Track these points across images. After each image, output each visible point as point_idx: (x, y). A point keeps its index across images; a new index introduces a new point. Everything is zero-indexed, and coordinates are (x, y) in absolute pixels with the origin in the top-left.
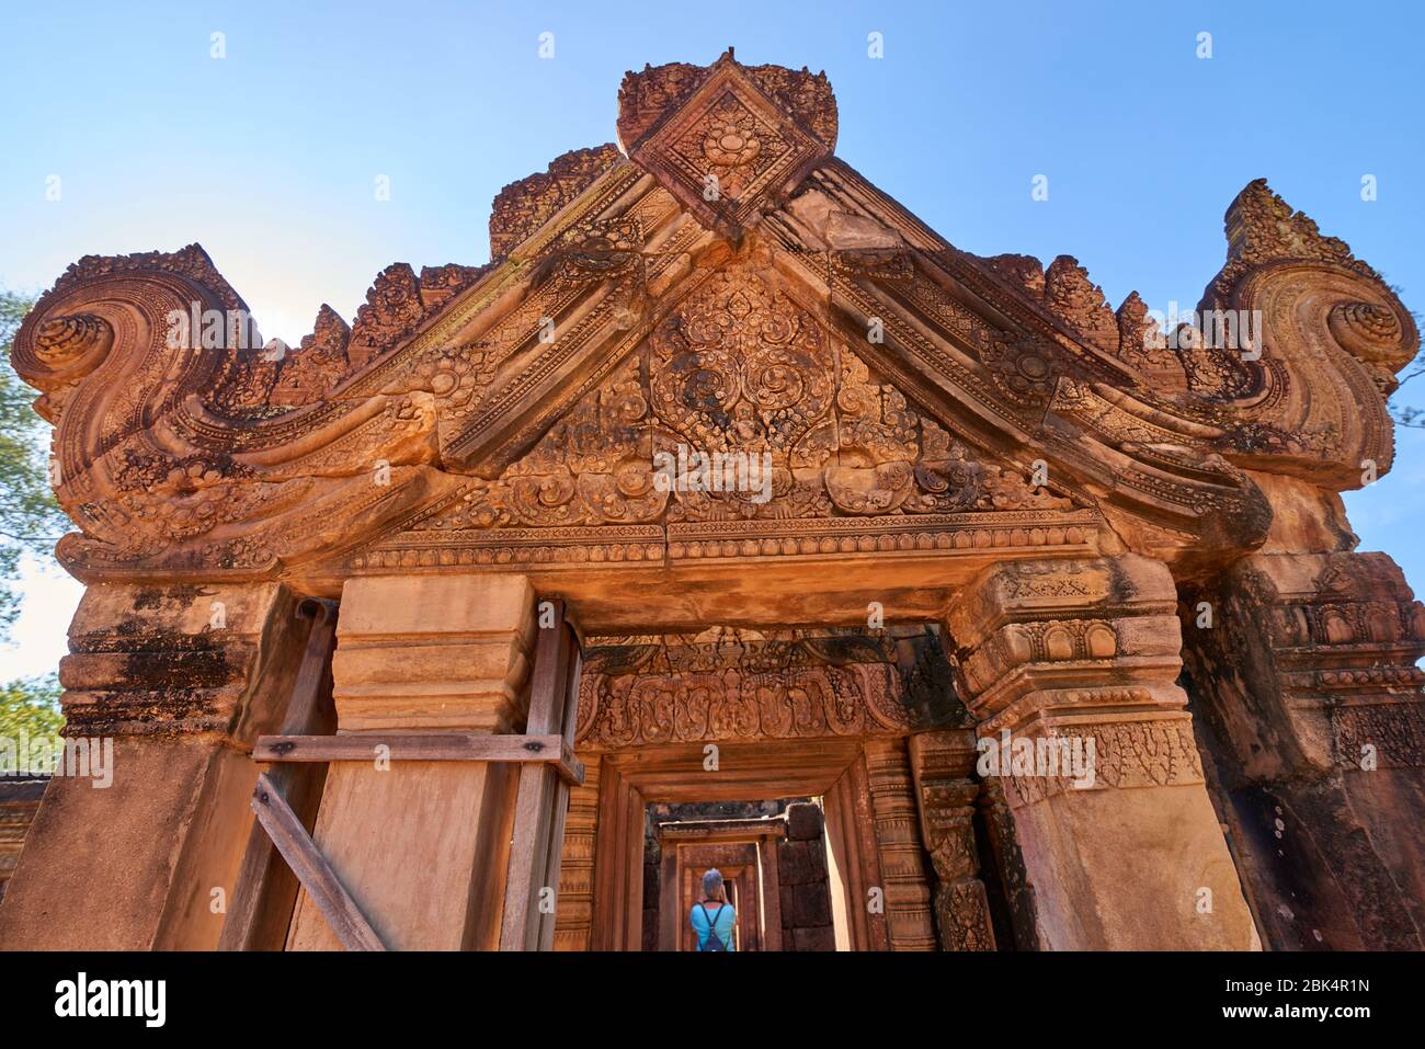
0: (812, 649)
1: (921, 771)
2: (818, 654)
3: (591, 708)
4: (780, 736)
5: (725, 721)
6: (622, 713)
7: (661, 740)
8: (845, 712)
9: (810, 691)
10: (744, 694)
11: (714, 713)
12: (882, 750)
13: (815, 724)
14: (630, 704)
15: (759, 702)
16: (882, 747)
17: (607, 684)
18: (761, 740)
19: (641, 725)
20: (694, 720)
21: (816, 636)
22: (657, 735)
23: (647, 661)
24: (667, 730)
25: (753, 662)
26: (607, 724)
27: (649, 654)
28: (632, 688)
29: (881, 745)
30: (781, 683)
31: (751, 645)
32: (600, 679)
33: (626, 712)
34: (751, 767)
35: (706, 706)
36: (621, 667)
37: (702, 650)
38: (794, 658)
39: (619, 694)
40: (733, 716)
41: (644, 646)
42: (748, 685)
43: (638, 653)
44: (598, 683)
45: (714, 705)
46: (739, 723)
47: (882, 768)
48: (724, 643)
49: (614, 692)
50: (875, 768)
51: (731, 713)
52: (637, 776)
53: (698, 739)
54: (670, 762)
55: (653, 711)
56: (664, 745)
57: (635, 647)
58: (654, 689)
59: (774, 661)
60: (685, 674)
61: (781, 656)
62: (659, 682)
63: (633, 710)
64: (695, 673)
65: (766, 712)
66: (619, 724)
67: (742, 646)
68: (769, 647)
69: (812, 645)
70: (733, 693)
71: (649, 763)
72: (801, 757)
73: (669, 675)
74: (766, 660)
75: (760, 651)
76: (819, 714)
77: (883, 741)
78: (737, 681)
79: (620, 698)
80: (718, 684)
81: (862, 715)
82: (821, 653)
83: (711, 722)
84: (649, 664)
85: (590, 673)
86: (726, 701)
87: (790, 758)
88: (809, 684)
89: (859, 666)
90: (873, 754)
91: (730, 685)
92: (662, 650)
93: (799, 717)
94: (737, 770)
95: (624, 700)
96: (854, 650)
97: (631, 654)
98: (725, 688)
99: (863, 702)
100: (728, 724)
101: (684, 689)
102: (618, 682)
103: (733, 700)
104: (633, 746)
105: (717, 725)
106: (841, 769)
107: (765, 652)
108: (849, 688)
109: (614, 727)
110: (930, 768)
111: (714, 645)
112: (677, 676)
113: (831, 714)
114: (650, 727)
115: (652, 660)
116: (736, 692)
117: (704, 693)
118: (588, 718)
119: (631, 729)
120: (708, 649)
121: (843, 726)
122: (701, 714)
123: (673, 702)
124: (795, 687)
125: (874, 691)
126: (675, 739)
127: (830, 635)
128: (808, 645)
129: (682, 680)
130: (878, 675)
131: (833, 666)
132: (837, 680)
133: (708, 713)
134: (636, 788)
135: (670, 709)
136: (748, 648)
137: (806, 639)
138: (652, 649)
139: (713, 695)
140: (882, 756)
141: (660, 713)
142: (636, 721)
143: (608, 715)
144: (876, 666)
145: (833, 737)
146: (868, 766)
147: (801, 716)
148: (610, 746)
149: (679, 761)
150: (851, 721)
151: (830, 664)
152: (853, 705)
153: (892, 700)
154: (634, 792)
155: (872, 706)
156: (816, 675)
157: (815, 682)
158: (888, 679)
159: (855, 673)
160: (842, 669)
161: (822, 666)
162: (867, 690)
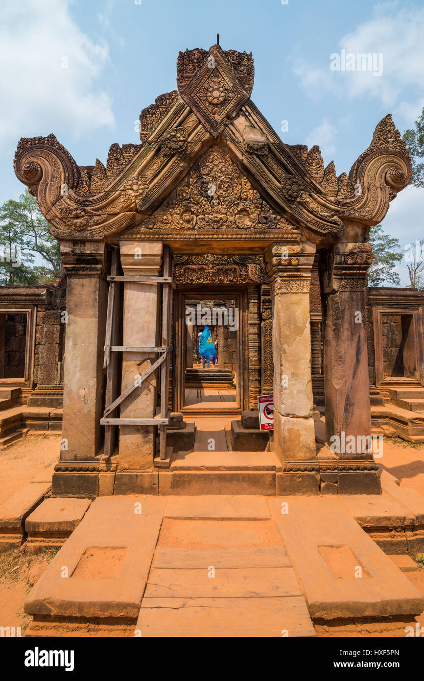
8: (243, 277)
10: (214, 271)
14: (182, 273)
28: (182, 268)
35: (203, 274)
37: (202, 258)
45: (206, 274)
46: (212, 279)
48: (209, 256)
59: (223, 262)
64: (200, 265)
65: (220, 276)
67: (214, 257)
69: (235, 258)
77: (253, 285)
78: (212, 267)
79: (178, 271)
80: (207, 268)
82: (237, 260)
84: (187, 262)
86: (209, 273)
88: (233, 269)
92: (190, 258)
93: (230, 278)
96: (247, 260)
98: (209, 269)
99: (248, 274)
103: (211, 273)
104: (183, 284)
105: (206, 279)
106: (241, 293)
108: (245, 270)
110: (265, 293)
111: (206, 257)
115: (187, 260)
116: (212, 271)
119: (182, 279)
123: (194, 272)
136: (216, 258)
139: (205, 271)
144: (253, 265)
150: (244, 280)
151: (240, 263)
152: (245, 275)
153: (257, 274)
154: (183, 296)
155: (251, 276)
156: (236, 266)
157: (235, 269)
158: (256, 268)
159: (247, 267)
160: (244, 265)
161: (238, 264)
162: (250, 271)
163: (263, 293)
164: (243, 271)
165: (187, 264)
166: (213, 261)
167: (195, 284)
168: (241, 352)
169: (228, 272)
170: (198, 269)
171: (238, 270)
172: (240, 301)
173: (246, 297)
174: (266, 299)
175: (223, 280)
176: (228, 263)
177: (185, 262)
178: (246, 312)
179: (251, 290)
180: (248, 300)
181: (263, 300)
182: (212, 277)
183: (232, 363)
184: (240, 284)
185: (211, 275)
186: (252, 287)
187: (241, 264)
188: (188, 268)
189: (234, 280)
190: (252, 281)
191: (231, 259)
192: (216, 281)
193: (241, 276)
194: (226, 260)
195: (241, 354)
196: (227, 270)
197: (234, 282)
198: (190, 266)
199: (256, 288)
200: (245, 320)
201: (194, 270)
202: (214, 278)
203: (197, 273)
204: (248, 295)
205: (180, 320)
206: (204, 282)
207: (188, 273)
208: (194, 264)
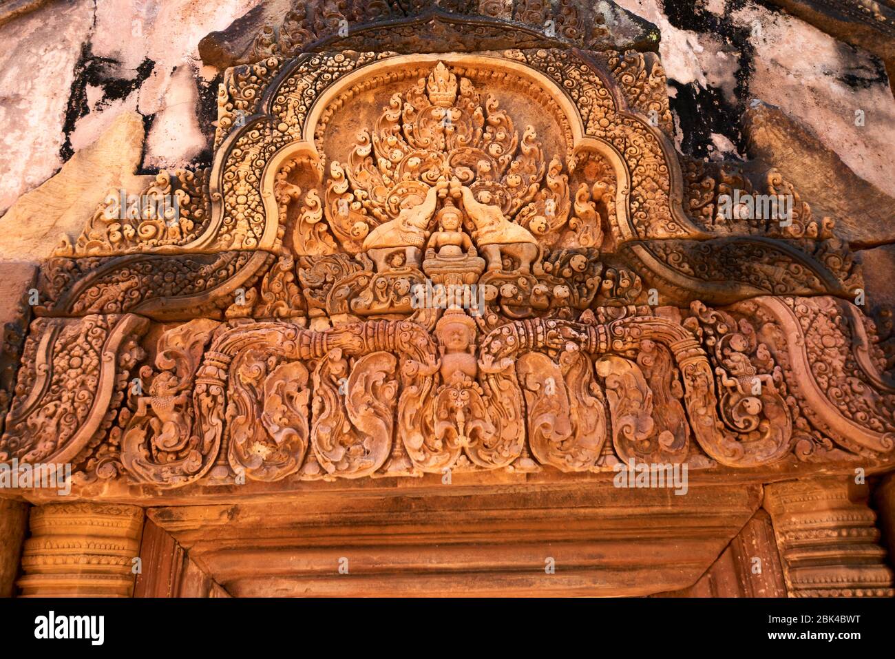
0: (654, 264)
2: (669, 274)
3: (94, 395)
4: (577, 468)
5: (438, 429)
6: (177, 408)
7: (277, 474)
8: (743, 410)
9: (649, 361)
10: (486, 364)
11: (409, 410)
12: (824, 504)
13: (666, 439)
14: (201, 388)
15: (523, 387)
16: (824, 497)
17: (144, 338)
18: (528, 476)
19: (226, 437)
20: (360, 428)
21: (661, 233)
22: (265, 464)
23: (246, 287)
24: (290, 448)
25: (508, 290)
26: (139, 435)
27: (251, 268)
28: (207, 347)
29: (822, 493)
30: (577, 341)
31: (503, 254)
32: (123, 326)
33: (188, 408)
34: (500, 538)
35: (389, 393)
36: (179, 301)
37: (382, 265)
38: (608, 285)
39: (171, 363)
40: (460, 416)
41: (238, 253)
42: (496, 345)
43: (224, 266)
44: (117, 335)
45: (413, 390)
46: (474, 435)
47: (829, 546)
48: (437, 249)
49: (160, 359)
50: (802, 547)
51: (452, 411)
52: (227, 559)
53: (370, 472)
54: (304, 525)
55: (260, 404)
56: (285, 485)
57: (216, 255)
58: (263, 352)
59: (561, 291)
60: (340, 319)
61: (576, 280)
62: (276, 336)
63: (206, 401)
64: (364, 317)
65: (541, 411)
66: (169, 435)
67: (481, 253)
68: (546, 259)
69: (653, 253)
70: (457, 363)
71: (257, 527)
72: (618, 518)
73: (302, 321)
74: (542, 288)
75: (525, 266)
76: (673, 416)
77: (825, 482)
78: (468, 336)
79: (174, 372)
80: (421, 341)
81: (784, 421)
82: (678, 271)
83: (402, 433)
84: (251, 293)
85: (102, 311)
86: (441, 381)
87: (593, 518)
88: (647, 344)
89: (774, 304)
90: (798, 512)
91: (451, 345)
92: (286, 264)
93: (624, 422)
94: (467, 545)
95: (186, 378)
96: (756, 266)
97: (207, 269)
98: (440, 350)
99: (786, 386)
100: (447, 438)
101: (337, 354)
102: (173, 337)
103: (458, 378)
104: (207, 490)
105: (416, 440)
106: (717, 546)
107: (538, 268)
108: (751, 354)
109: (157, 441)
111: (410, 252)
112: (320, 325)
113: (705, 417)
114: (249, 442)
115: (258, 285)
116: (468, 360)
117: (388, 364)
118: (85, 418)
119: (200, 446)
120: (397, 260)
121: (734, 445)
122: (377, 414)
123: (310, 384)
124: (614, 352)
125: (816, 362)
126: (310, 473)
127: (695, 232)
128: (645, 255)
129: (333, 331)
130: (823, 323)
131: (707, 303)
132: (717, 334)
133: (395, 410)
134: (223, 588)
135: (301, 400)
136: (496, 261)
137: (637, 240)
138: (258, 259)
139: (408, 368)
140: (828, 520)
141: (274, 409)
142: (212, 429)
143: (141, 412)
144: (815, 304)
145: (707, 471)
146: (780, 540)
147: (630, 420)
148: (150, 489)
149: (331, 524)
155: (813, 394)
156: (666, 323)
157: (662, 342)
158: (848, 330)
159: (759, 323)
161: (681, 303)
162: (796, 358)
164: (736, 360)
165: (256, 312)
171: (687, 348)
176: (600, 295)
179: (821, 520)
182: (469, 413)
187: (712, 301)
188: (262, 350)
193: (720, 399)
194: (578, 278)
198: (279, 334)
206: (396, 468)
208: (309, 309)
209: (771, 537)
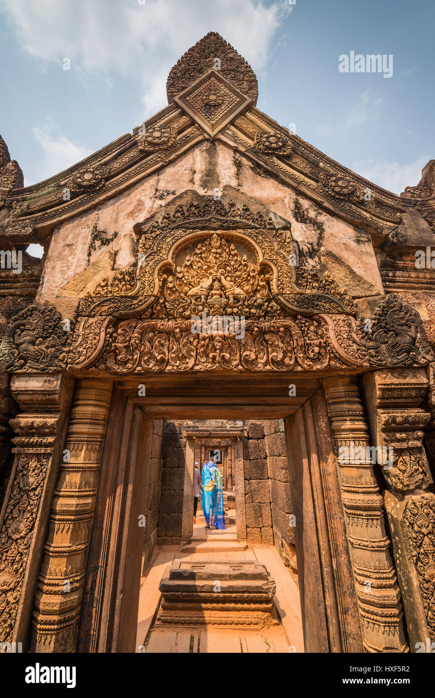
0: (285, 302)
1: (379, 401)
2: (291, 306)
3: (98, 342)
4: (257, 369)
6: (125, 347)
8: (312, 352)
9: (283, 335)
11: (201, 349)
12: (341, 384)
14: (133, 341)
17: (115, 324)
18: (241, 372)
19: (141, 357)
23: (148, 308)
24: (162, 361)
26: (112, 356)
27: (150, 302)
28: (135, 328)
31: (234, 298)
32: (108, 320)
33: (129, 347)
35: (195, 343)
36: (126, 312)
37: (193, 301)
39: (123, 332)
40: (218, 351)
41: (146, 296)
43: (141, 301)
44: (106, 323)
45: (202, 342)
47: (342, 397)
48: (212, 296)
49: (119, 331)
50: (334, 398)
51: (216, 349)
53: (188, 369)
55: (152, 347)
56: (160, 373)
57: (138, 297)
59: (253, 311)
60: (179, 319)
64: (187, 318)
66: (122, 356)
67: (227, 298)
68: (249, 300)
69: (285, 299)
74: (247, 309)
75: (241, 302)
76: (290, 353)
79: (124, 335)
82: (293, 305)
83: (199, 356)
84: (150, 310)
85: (101, 315)
86: (212, 340)
88: (282, 329)
89: (325, 316)
90: (333, 387)
92: (162, 301)
93: (273, 355)
95: (128, 337)
96: (320, 303)
97: (136, 301)
99: (328, 343)
100: (214, 358)
101: (178, 330)
102: (124, 324)
103: (218, 339)
104: (135, 374)
105: (204, 359)
106: (304, 399)
107: (246, 303)
108: (316, 332)
109: (119, 357)
110: (387, 398)
111: (203, 297)
112: (173, 321)
113: (300, 353)
114: (149, 360)
115: (152, 308)
118: (95, 349)
119: (132, 360)
120: (199, 300)
121: (310, 363)
122: (191, 350)
123: (169, 340)
124: (270, 331)
125: (338, 335)
127: (299, 292)
128: (282, 299)
129: (177, 323)
130: (341, 323)
131: (303, 316)
132: (305, 326)
133: (197, 350)
134: (139, 408)
135: (166, 345)
136: (232, 300)
137: (280, 294)
138: (152, 299)
139: (202, 335)
140: (342, 389)
141: (157, 348)
142: (137, 354)
143: (113, 348)
144: (339, 316)
145: (300, 372)
146: (327, 396)
150: (317, 359)
151: (298, 313)
152: (320, 346)
153: (354, 342)
154: (138, 411)
155: (337, 346)
156: (289, 322)
157: (287, 329)
158: (349, 325)
159: (320, 323)
160: (310, 317)
161: (294, 316)
162: (331, 334)
163: (382, 398)
164: (311, 334)
165: (151, 316)
166: (224, 309)
167: (170, 373)
168: (333, 621)
169: (267, 337)
170: (181, 331)
171: (296, 331)
172: (306, 426)
173: (321, 413)
174: (394, 420)
175: (254, 362)
176: (267, 312)
177: (144, 311)
178: (330, 461)
179: (340, 389)
180: (330, 422)
181: (387, 423)
182: (221, 350)
183: (261, 526)
184: (305, 371)
185: (218, 345)
186: (341, 381)
187: (305, 315)
188: (153, 329)
189: (287, 361)
190: (344, 362)
191: (274, 303)
192: (234, 363)
193: (306, 348)
194: (259, 306)
195: (333, 630)
196: (265, 333)
197: (288, 366)
198: (159, 323)
199: (352, 383)
200: (328, 489)
201: (169, 333)
202: (227, 356)
203: (178, 340)
204: (327, 405)
205: (119, 490)
206: (197, 368)
207: (151, 341)
208: (169, 316)
209: (324, 396)
